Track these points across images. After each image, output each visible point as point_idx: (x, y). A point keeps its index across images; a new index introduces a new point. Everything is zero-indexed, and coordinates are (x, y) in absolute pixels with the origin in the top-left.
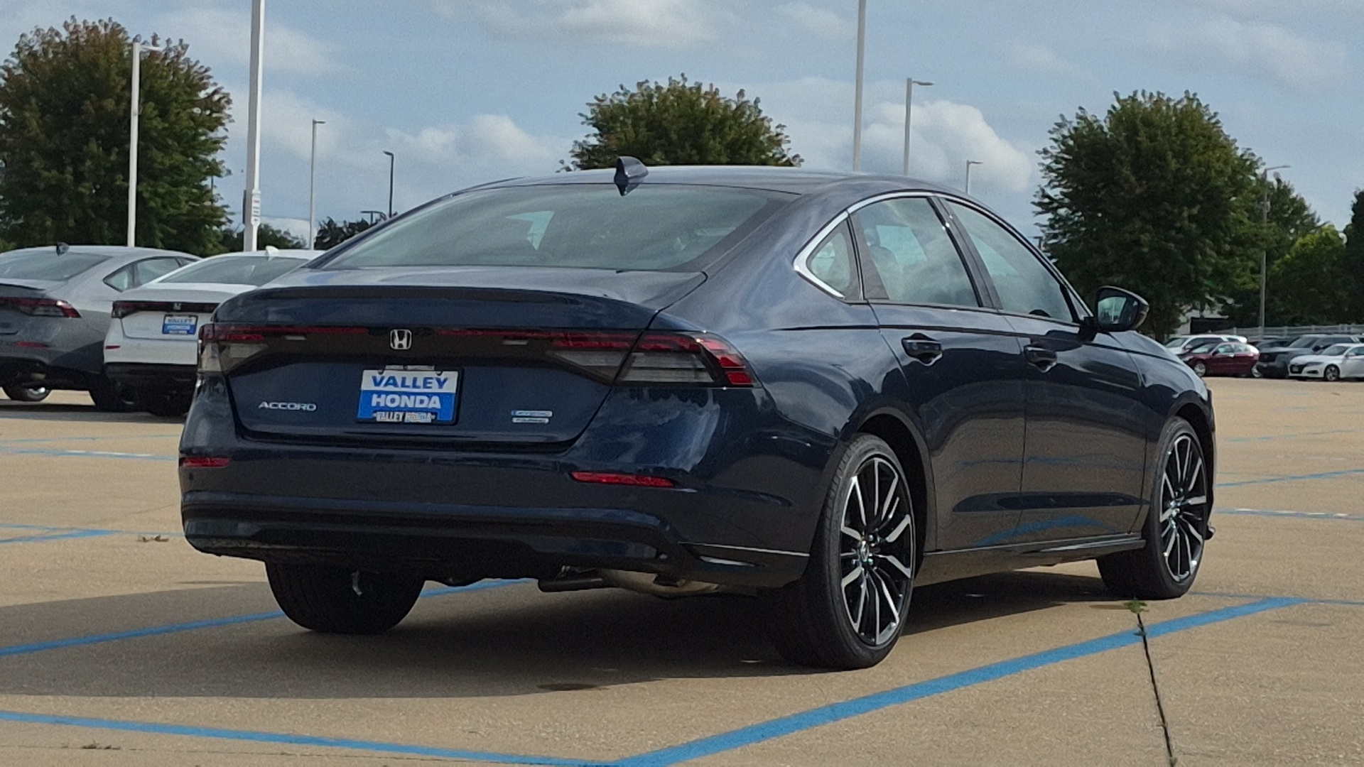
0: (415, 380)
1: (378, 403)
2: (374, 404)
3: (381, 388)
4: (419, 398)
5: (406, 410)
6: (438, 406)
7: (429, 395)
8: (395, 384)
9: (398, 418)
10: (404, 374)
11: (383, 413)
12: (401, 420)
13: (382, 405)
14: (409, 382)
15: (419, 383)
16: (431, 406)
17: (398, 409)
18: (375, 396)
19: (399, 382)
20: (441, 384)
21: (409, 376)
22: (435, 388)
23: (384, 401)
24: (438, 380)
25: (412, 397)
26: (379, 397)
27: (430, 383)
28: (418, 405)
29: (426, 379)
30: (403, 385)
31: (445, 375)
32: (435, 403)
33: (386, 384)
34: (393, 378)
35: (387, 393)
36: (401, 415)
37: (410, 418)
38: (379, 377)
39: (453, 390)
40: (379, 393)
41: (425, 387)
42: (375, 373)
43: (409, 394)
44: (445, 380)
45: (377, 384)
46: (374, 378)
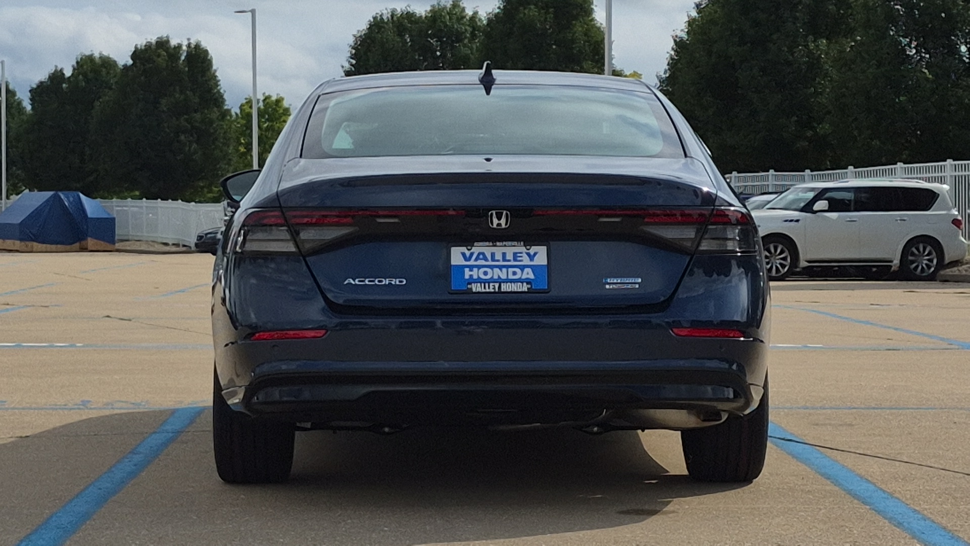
0: (504, 254)
1: (471, 276)
2: (467, 277)
3: (472, 263)
4: (511, 270)
5: (500, 281)
6: (532, 276)
7: (522, 268)
8: (486, 259)
9: (494, 288)
10: (494, 249)
11: (479, 284)
12: (497, 290)
13: (475, 277)
14: (499, 256)
15: (509, 256)
16: (524, 277)
17: (492, 280)
18: (467, 270)
19: (489, 258)
20: (531, 257)
21: (498, 251)
22: (526, 261)
23: (475, 273)
24: (528, 254)
25: (504, 270)
26: (471, 270)
27: (521, 257)
28: (511, 277)
29: (515, 254)
30: (493, 259)
31: (533, 249)
32: (529, 274)
33: (476, 260)
34: (483, 254)
35: (479, 267)
36: (497, 285)
37: (505, 287)
38: (468, 253)
39: (545, 262)
40: (471, 268)
41: (515, 260)
42: (464, 249)
43: (500, 267)
44: (535, 254)
45: (466, 259)
46: (463, 254)
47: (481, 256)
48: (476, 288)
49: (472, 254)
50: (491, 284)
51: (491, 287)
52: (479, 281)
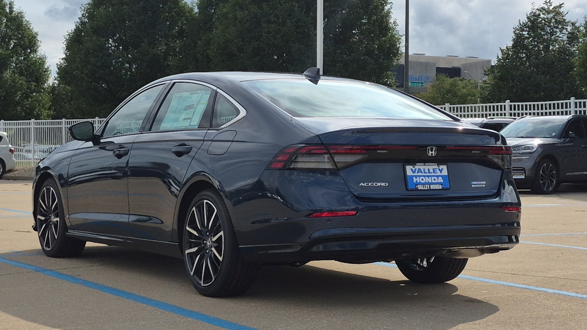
1: (417, 181)
3: (416, 174)
7: (438, 177)
10: (424, 167)
18: (414, 178)
20: (441, 171)
23: (419, 180)
24: (439, 169)
25: (430, 178)
26: (416, 178)
27: (436, 171)
29: (434, 169)
32: (441, 180)
33: (418, 172)
35: (420, 176)
36: (428, 186)
38: (414, 169)
40: (416, 177)
41: (434, 173)
42: (411, 167)
43: (428, 176)
45: (414, 172)
46: (412, 169)
47: (420, 171)
48: (420, 187)
49: (415, 169)
50: (426, 185)
51: (426, 187)
52: (420, 184)
